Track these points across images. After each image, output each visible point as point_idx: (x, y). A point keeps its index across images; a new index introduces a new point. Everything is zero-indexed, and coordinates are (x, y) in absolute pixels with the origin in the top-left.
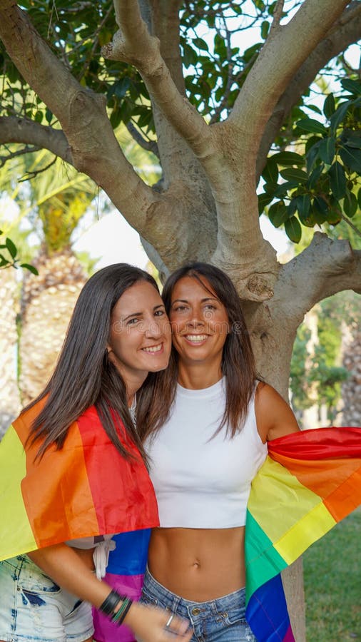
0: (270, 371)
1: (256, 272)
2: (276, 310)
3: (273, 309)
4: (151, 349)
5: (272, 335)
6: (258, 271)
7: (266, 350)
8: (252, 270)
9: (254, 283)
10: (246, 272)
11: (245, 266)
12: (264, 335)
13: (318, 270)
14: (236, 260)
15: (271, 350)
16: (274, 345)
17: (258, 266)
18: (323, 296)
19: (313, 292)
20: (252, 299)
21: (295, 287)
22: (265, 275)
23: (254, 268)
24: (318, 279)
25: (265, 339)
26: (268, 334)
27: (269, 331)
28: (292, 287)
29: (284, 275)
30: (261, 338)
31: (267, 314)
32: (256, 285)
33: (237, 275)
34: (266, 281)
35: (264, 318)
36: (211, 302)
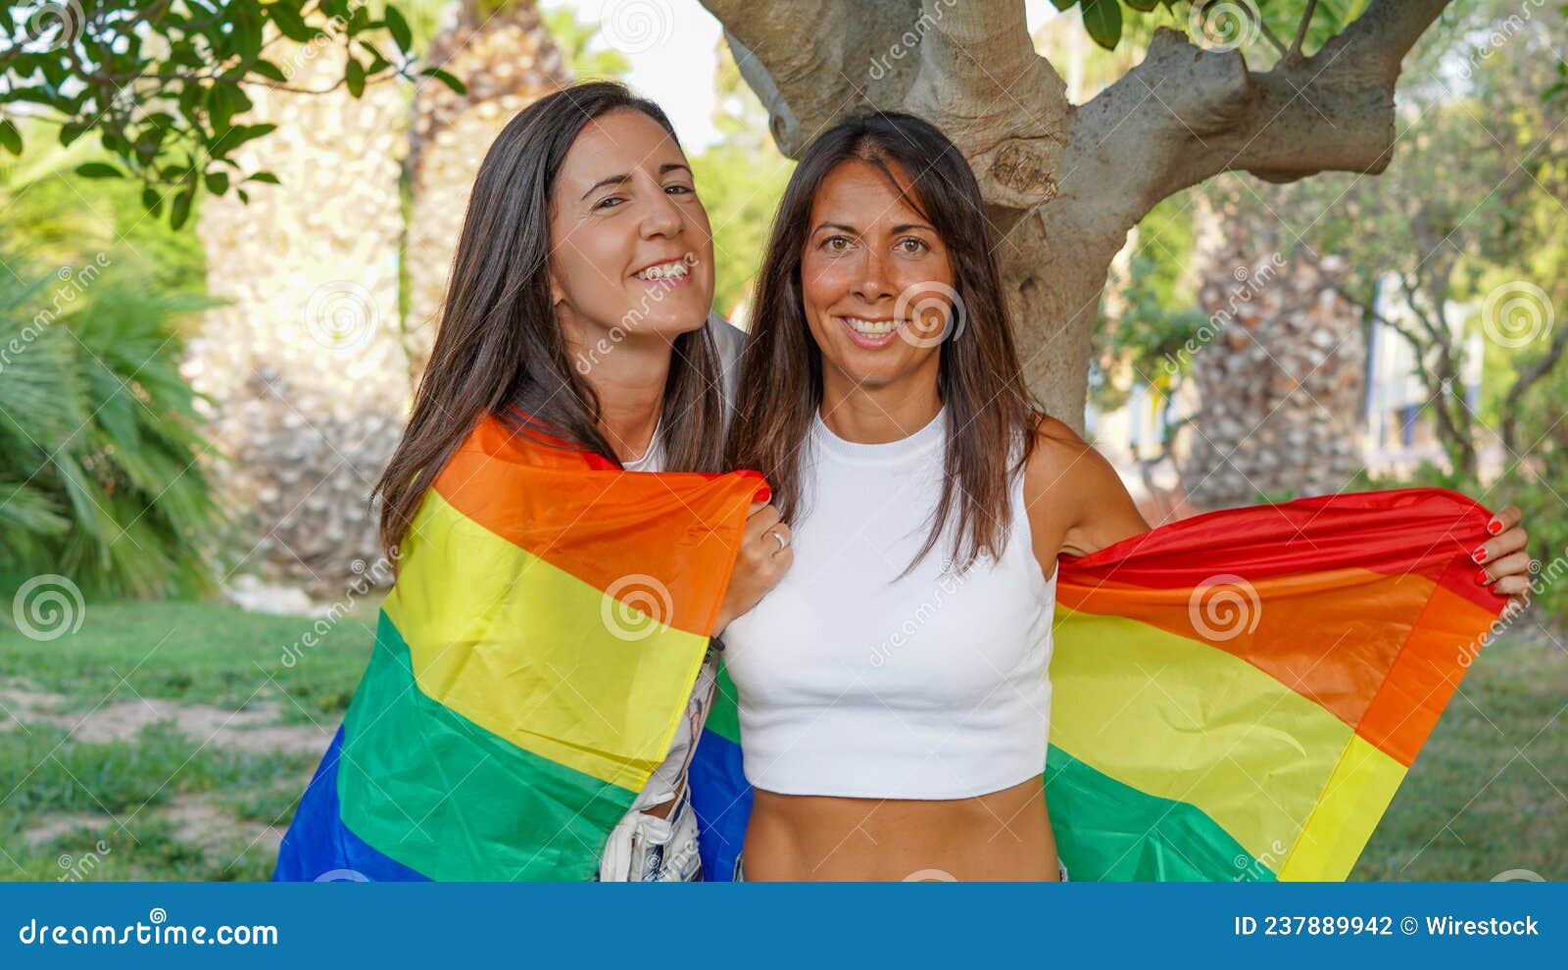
0: (1041, 371)
1: (1013, 137)
2: (1058, 218)
3: (1051, 217)
4: (657, 271)
5: (1048, 282)
6: (1021, 132)
7: (1031, 320)
8: (1006, 131)
9: (1009, 162)
10: (991, 134)
11: (988, 120)
12: (1029, 282)
13: (1163, 123)
14: (965, 106)
15: (1045, 319)
16: (1052, 306)
17: (1023, 119)
18: (1175, 184)
19: (1148, 176)
20: (1004, 203)
21: (1106, 162)
22: (1039, 144)
23: (1010, 124)
24: (1164, 144)
25: (1029, 291)
26: (1040, 279)
27: (1040, 273)
28: (1098, 163)
29: (1080, 135)
30: (1022, 289)
31: (1038, 232)
32: (1014, 168)
33: (970, 142)
34: (1039, 158)
35: (1031, 242)
36: (915, 233)
